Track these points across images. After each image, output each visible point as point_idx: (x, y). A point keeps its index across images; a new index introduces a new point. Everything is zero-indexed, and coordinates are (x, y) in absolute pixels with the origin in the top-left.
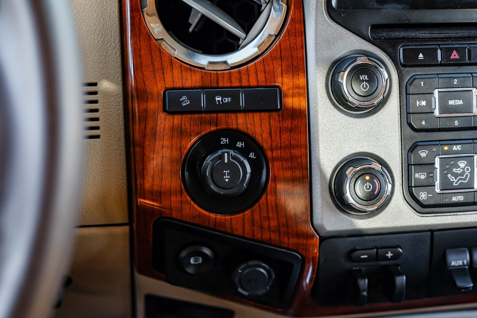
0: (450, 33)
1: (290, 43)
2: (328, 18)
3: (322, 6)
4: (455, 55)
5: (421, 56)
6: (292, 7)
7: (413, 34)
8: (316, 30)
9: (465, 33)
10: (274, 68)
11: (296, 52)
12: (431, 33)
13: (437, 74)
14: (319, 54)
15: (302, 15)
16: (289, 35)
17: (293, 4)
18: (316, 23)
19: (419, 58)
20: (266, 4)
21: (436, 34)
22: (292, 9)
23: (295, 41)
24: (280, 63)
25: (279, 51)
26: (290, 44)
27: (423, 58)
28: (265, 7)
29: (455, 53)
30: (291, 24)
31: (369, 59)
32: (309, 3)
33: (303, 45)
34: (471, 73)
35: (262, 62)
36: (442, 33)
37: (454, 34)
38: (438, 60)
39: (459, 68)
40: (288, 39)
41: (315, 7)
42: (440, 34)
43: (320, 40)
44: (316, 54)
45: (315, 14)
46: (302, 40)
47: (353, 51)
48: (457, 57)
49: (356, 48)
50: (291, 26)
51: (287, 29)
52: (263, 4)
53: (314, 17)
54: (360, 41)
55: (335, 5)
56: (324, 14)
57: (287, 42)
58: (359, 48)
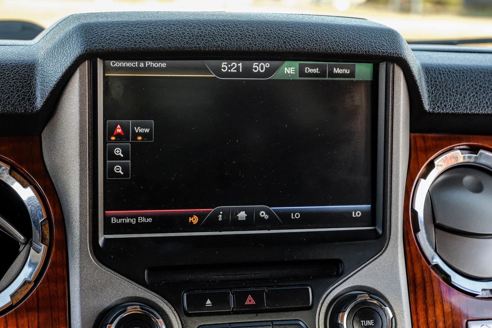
0: (248, 274)
1: (49, 290)
2: (95, 261)
3: (87, 247)
4: (250, 301)
5: (209, 302)
6: (54, 249)
7: (203, 277)
8: (80, 274)
9: (266, 273)
10: (29, 321)
11: (57, 302)
12: (225, 274)
13: (230, 324)
14: (84, 303)
15: (64, 258)
16: (48, 281)
17: (54, 245)
18: (80, 267)
19: (206, 305)
20: (24, 245)
21: (230, 276)
22: (53, 250)
23: (55, 288)
24: (37, 316)
25: (35, 300)
26: (50, 292)
27: (211, 305)
28: (22, 248)
29: (250, 297)
30: (51, 267)
31: (141, 308)
32: (72, 244)
33: (65, 293)
34: (272, 321)
35: (14, 314)
36: (237, 274)
37: (252, 275)
38: (231, 307)
39: (257, 315)
40: (47, 286)
41: (78, 247)
42: (236, 276)
43: (85, 286)
44: (81, 304)
45: (78, 256)
46: (64, 287)
47: (126, 298)
48: (253, 302)
49: (130, 295)
50: (50, 271)
51: (47, 274)
52: (21, 246)
53: (78, 260)
54: (134, 287)
55: (102, 244)
56: (89, 256)
57: (46, 289)
58: (133, 295)
